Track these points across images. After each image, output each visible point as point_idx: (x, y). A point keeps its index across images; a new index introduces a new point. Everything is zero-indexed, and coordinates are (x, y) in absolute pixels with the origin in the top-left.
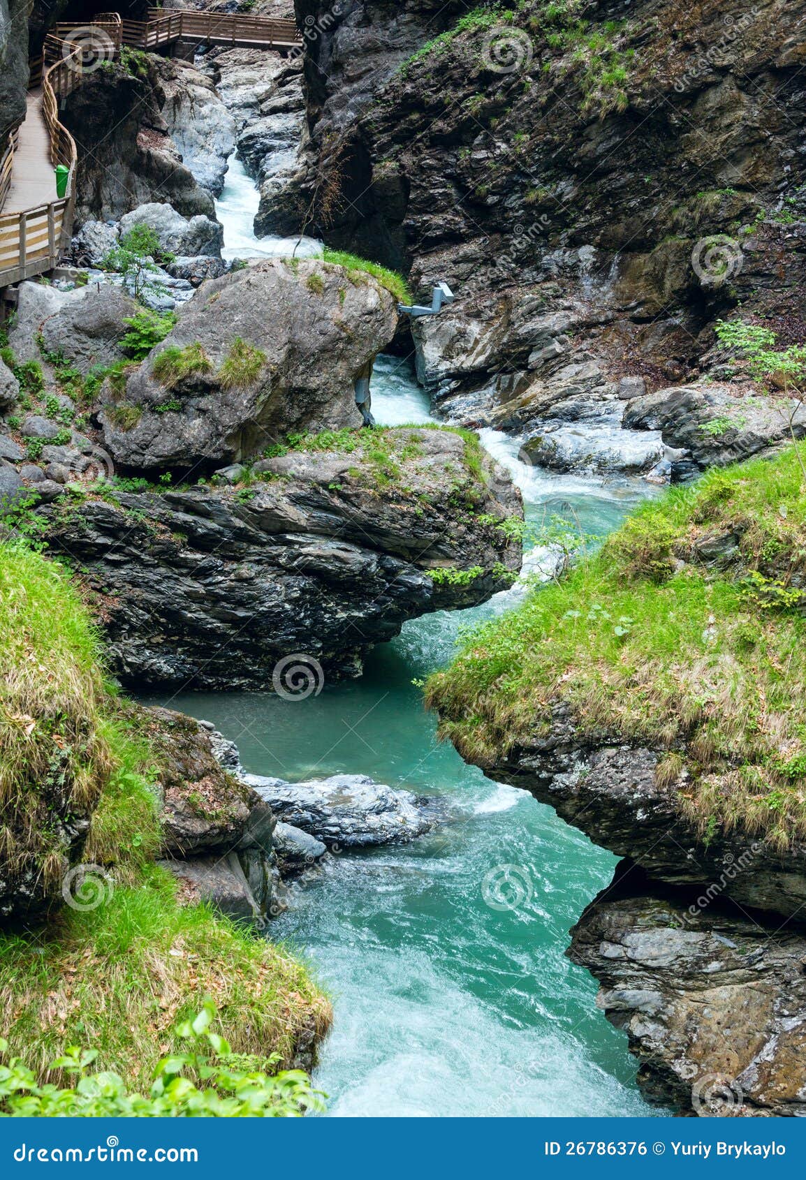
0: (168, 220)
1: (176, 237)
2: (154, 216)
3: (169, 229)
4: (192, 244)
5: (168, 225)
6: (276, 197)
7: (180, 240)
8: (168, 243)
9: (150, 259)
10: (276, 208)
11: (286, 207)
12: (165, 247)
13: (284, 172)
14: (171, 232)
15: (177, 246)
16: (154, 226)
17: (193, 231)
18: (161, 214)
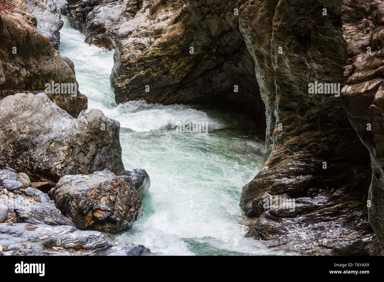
0: (47, 118)
1: (61, 143)
2: (26, 114)
3: (49, 131)
4: (84, 151)
5: (47, 125)
6: (140, 60)
7: (66, 148)
8: (49, 152)
9: (25, 178)
10: (142, 73)
11: (154, 72)
12: (46, 159)
13: (143, 30)
14: (52, 136)
15: (62, 156)
16: (27, 129)
17: (84, 133)
18: (36, 110)
